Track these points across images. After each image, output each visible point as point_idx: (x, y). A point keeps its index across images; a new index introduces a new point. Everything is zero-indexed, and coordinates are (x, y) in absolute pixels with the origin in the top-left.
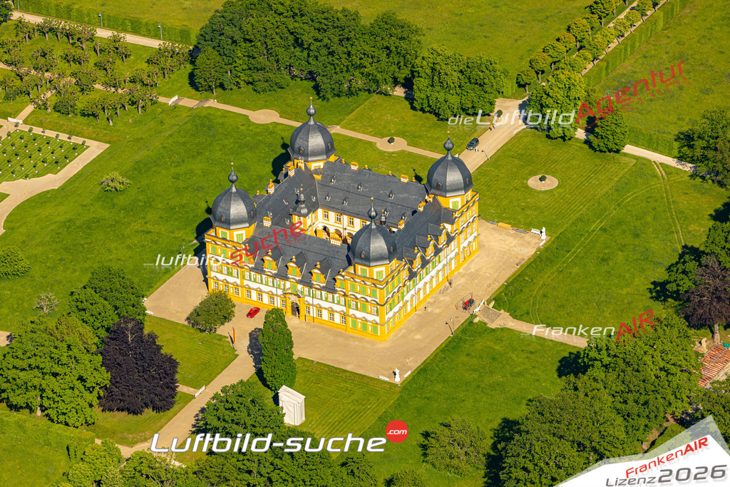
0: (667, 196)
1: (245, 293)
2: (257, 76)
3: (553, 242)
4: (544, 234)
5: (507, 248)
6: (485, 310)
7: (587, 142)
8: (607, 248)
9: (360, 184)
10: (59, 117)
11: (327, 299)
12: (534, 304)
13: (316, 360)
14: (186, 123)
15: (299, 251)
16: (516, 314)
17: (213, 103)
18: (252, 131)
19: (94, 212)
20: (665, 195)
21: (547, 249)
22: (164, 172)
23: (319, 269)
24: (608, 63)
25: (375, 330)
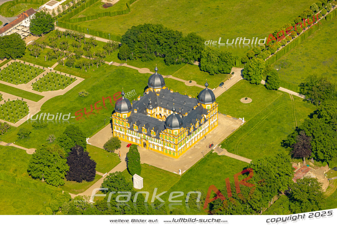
0: (293, 107)
1: (127, 138)
2: (143, 55)
3: (247, 123)
4: (243, 120)
5: (229, 125)
6: (217, 148)
7: (265, 85)
8: (267, 126)
9: (173, 98)
10: (67, 68)
11: (156, 141)
12: (237, 147)
13: (150, 165)
14: (114, 72)
15: (147, 123)
16: (229, 150)
17: (125, 65)
18: (139, 76)
19: (74, 105)
20: (292, 107)
21: (244, 126)
22: (103, 90)
23: (153, 130)
24: (277, 56)
25: (174, 154)
